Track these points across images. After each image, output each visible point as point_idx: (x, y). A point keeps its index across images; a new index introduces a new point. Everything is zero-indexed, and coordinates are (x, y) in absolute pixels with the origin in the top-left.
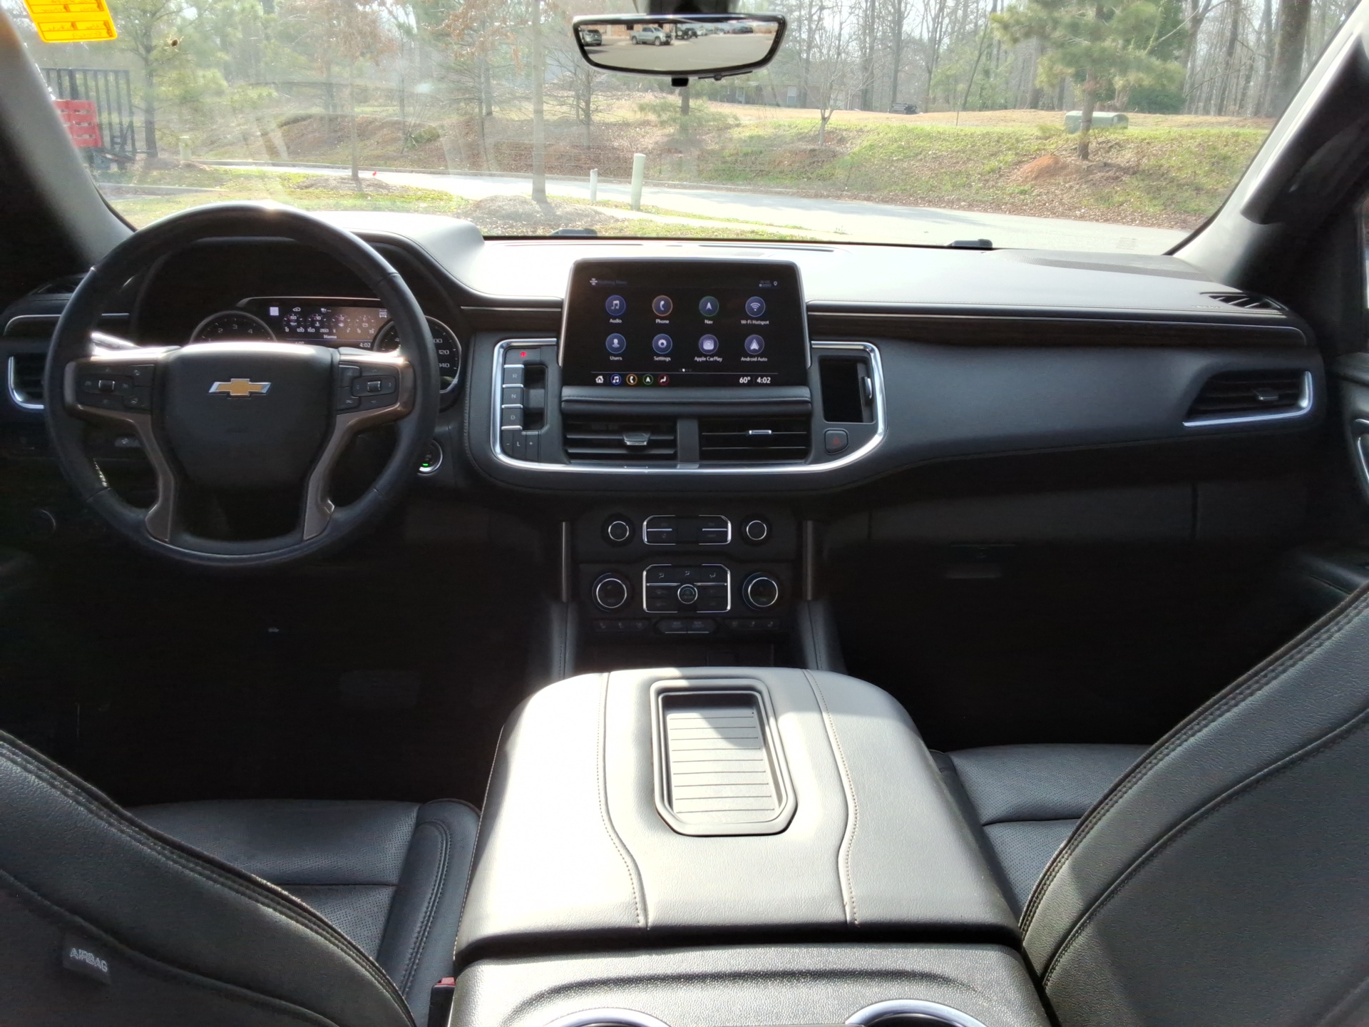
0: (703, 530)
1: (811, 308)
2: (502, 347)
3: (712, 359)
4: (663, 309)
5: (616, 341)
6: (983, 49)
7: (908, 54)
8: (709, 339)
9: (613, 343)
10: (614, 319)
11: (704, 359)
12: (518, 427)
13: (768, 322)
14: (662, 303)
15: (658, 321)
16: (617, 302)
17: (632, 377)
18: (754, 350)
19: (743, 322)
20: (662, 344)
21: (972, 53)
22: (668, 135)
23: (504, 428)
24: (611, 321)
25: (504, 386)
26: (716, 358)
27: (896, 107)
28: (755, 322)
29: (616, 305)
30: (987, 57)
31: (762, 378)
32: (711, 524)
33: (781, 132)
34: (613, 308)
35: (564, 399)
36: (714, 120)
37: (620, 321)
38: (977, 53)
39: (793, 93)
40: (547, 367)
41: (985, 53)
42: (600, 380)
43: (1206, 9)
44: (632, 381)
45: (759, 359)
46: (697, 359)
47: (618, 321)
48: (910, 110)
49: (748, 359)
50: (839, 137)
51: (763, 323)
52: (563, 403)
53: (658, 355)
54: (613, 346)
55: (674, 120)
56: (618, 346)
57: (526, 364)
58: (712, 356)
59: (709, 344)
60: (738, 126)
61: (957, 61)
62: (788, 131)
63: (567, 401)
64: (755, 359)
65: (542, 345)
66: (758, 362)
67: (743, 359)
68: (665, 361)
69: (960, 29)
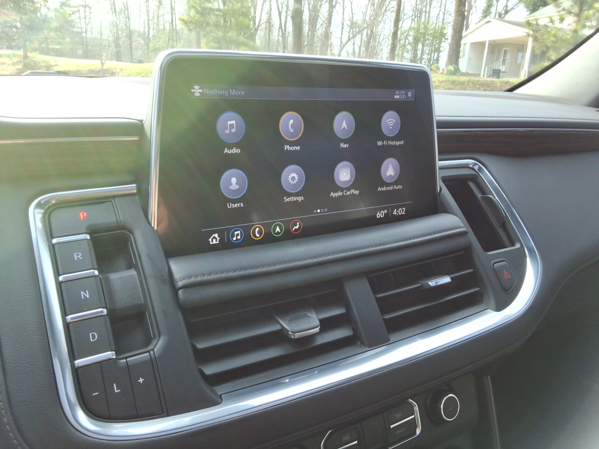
0: (392, 426)
1: (441, 124)
2: (39, 205)
3: (348, 193)
4: (292, 131)
5: (234, 180)
6: (170, 37)
7: (135, 37)
8: (345, 167)
9: (231, 184)
10: (230, 148)
11: (341, 194)
12: (110, 354)
13: (402, 142)
14: (291, 122)
15: (287, 147)
16: (233, 122)
17: (257, 229)
18: (390, 175)
19: (380, 143)
20: (293, 178)
21: (165, 38)
22: (17, 69)
23: (79, 362)
24: (226, 151)
25: (61, 278)
26: (353, 191)
27: (134, 61)
28: (391, 143)
29: (232, 126)
30: (172, 40)
31: (397, 210)
32: (398, 416)
33: (80, 69)
34: (227, 132)
35: (180, 284)
36: (43, 62)
37: (238, 151)
38: (167, 39)
39: (80, 52)
40: (132, 233)
41: (171, 39)
42: (214, 239)
43: (259, 25)
44: (258, 235)
45: (395, 187)
46: (333, 195)
47: (235, 151)
48: (140, 62)
49: (384, 189)
50: (111, 72)
51: (398, 143)
52: (180, 292)
53: (289, 195)
54: (231, 187)
55: (20, 62)
56: (238, 187)
57: (93, 231)
58: (349, 189)
59: (345, 174)
60: (56, 65)
61: (159, 41)
62: (84, 68)
63: (184, 287)
64: (391, 188)
65: (114, 197)
66: (394, 190)
67: (380, 189)
68: (297, 201)
69: (157, 27)
